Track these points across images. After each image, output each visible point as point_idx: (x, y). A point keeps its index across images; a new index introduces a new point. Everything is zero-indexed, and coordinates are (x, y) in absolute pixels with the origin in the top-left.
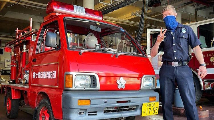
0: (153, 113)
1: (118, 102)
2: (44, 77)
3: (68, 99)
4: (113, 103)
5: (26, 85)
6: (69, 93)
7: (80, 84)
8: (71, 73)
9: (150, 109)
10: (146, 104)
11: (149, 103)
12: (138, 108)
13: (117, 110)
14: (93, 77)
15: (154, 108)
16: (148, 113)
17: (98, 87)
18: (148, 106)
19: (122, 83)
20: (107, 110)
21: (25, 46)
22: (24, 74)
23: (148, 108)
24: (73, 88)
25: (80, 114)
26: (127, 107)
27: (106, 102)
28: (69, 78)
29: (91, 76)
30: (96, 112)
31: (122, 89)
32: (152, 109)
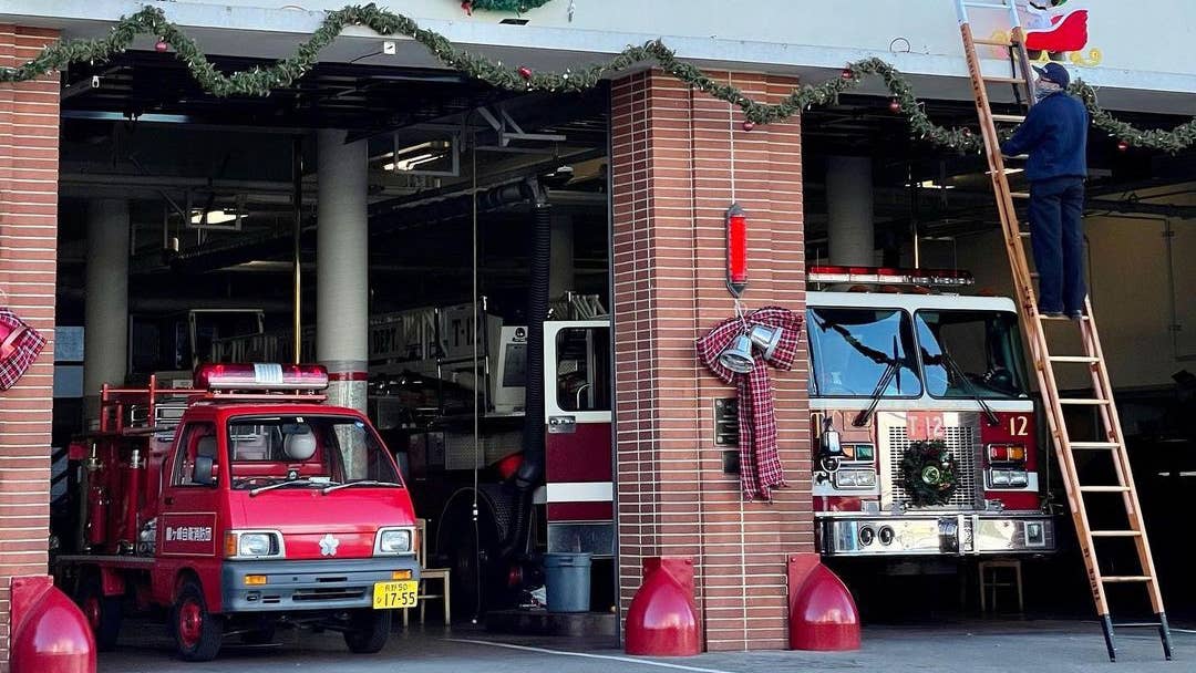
0: (404, 604)
1: (322, 580)
2: (190, 538)
3: (230, 575)
4: (310, 582)
5: (147, 556)
6: (232, 566)
7: (251, 550)
8: (233, 532)
10: (384, 584)
11: (389, 583)
12: (365, 593)
13: (320, 594)
14: (272, 537)
15: (404, 593)
16: (390, 602)
17: (282, 554)
18: (387, 588)
19: (329, 544)
20: (299, 594)
21: (137, 452)
22: (141, 531)
24: (238, 557)
25: (249, 599)
26: (341, 589)
27: (295, 579)
28: (231, 540)
29: (270, 535)
30: (279, 597)
31: (329, 557)
32: (399, 595)
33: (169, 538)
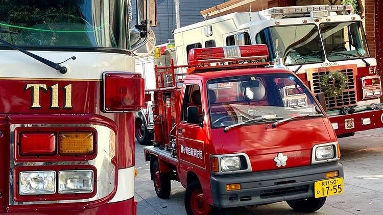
0: (335, 193)
4: (271, 185)
5: (174, 157)
7: (228, 167)
9: (329, 187)
10: (321, 182)
11: (325, 181)
12: (308, 189)
13: (278, 192)
14: (242, 158)
15: (334, 186)
17: (250, 168)
18: (323, 184)
19: (281, 160)
20: (264, 193)
23: (324, 187)
24: (220, 173)
25: (231, 200)
26: (293, 188)
27: (260, 184)
29: (240, 157)
30: (250, 197)
32: (331, 187)
33: (182, 151)
